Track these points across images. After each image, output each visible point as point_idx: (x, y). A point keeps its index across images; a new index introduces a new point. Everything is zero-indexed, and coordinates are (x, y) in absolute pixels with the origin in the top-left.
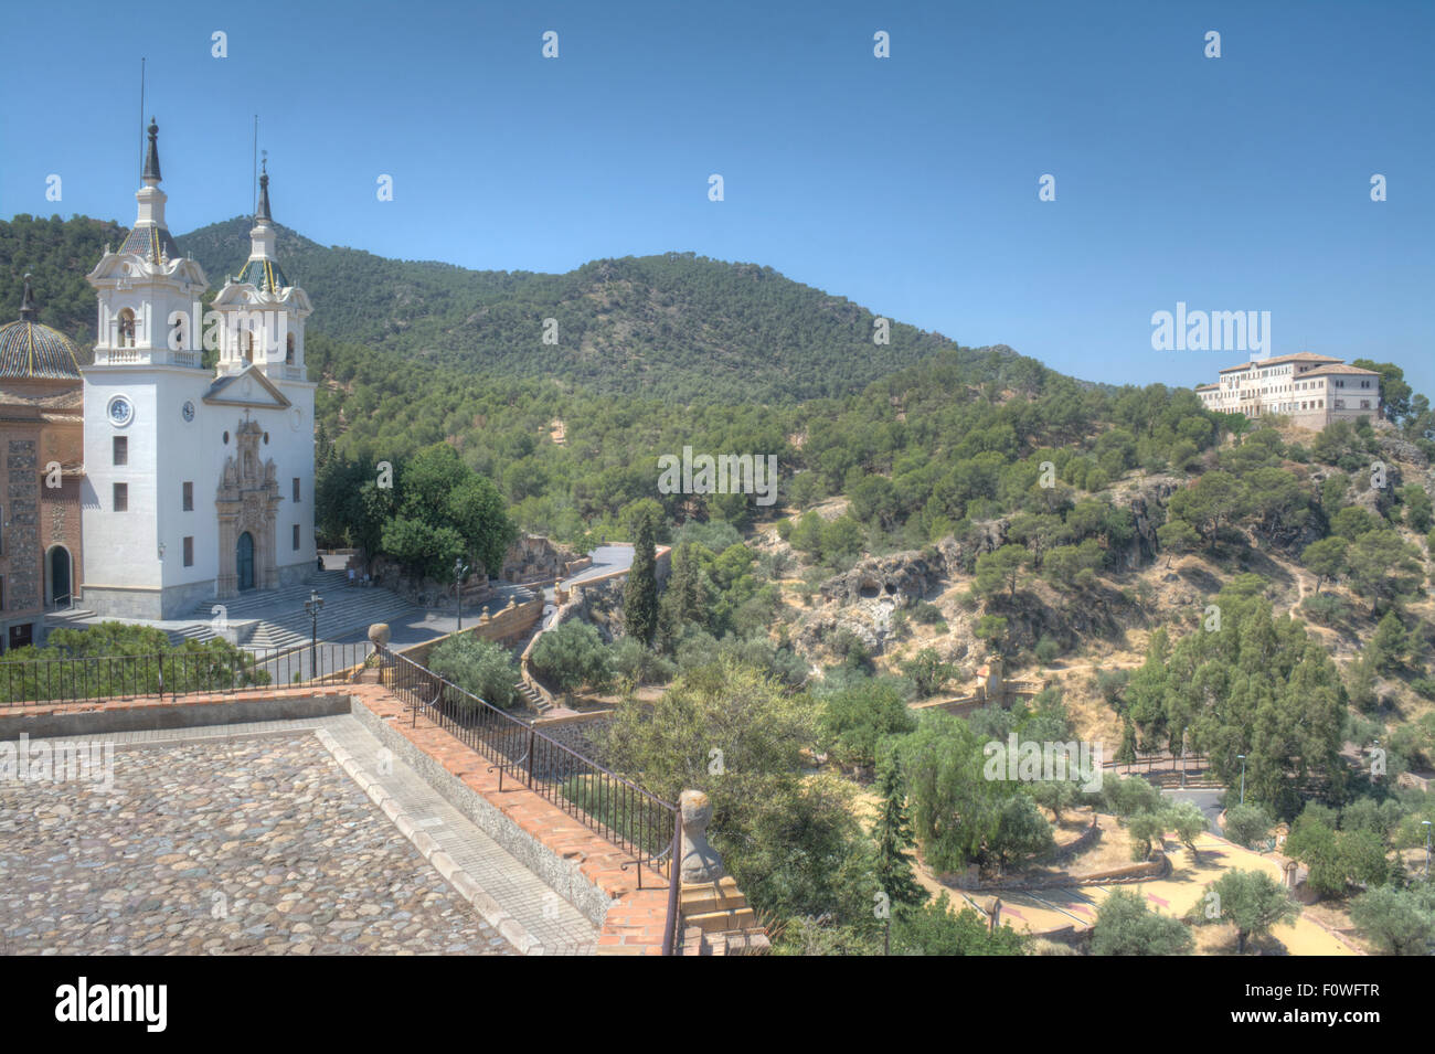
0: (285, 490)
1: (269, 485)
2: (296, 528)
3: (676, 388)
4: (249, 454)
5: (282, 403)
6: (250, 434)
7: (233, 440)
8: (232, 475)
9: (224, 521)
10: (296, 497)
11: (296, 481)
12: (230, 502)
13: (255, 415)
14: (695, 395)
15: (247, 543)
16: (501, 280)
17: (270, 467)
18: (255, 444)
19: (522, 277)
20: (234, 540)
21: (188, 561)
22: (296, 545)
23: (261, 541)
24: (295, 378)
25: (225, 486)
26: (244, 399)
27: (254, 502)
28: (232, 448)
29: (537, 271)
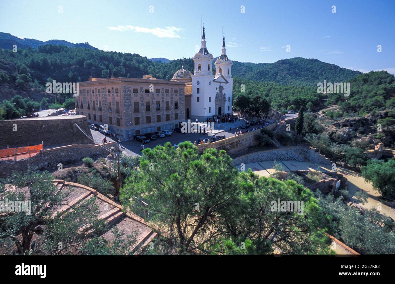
0: (227, 99)
1: (224, 98)
2: (229, 106)
3: (295, 84)
4: (221, 92)
5: (227, 82)
6: (221, 88)
7: (218, 89)
8: (218, 96)
9: (216, 104)
10: (229, 101)
11: (229, 97)
12: (217, 101)
13: (222, 84)
14: (299, 85)
15: (220, 109)
16: (261, 65)
17: (225, 94)
18: (222, 90)
19: (265, 64)
20: (218, 108)
21: (210, 112)
22: (229, 110)
23: (222, 109)
24: (229, 77)
25: (217, 98)
26: (220, 81)
27: (221, 101)
28: (218, 91)
29: (268, 63)
